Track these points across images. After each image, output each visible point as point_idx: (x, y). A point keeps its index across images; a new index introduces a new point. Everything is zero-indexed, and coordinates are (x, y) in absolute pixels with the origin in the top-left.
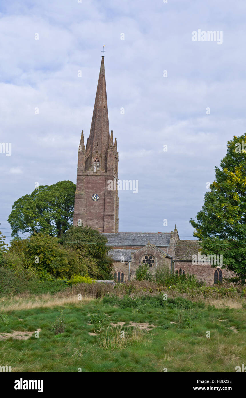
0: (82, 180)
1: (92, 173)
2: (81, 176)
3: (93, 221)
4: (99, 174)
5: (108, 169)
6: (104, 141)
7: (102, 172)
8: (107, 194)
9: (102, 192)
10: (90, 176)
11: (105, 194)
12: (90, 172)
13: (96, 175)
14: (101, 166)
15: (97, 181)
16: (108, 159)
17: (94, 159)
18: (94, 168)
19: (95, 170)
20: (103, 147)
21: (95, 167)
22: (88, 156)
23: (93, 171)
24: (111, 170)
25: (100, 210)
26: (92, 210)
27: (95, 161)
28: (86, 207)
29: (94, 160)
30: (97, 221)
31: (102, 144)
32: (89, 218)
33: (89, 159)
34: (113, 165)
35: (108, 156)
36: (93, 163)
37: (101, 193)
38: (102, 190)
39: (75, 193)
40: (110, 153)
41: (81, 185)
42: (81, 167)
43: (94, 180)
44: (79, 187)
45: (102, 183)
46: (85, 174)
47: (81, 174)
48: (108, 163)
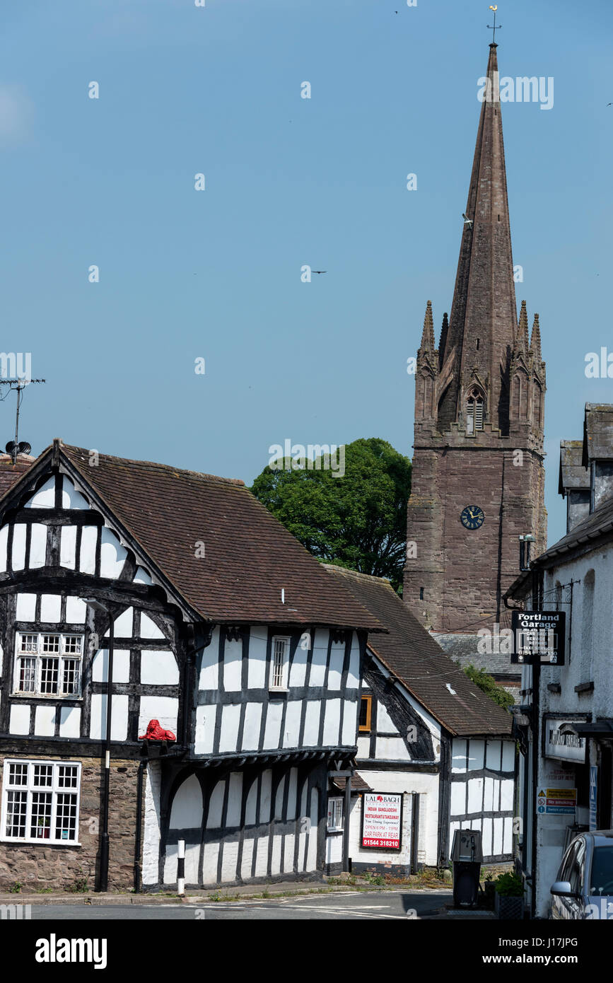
0: (430, 462)
1: (460, 441)
2: (425, 448)
3: (466, 593)
4: (482, 442)
5: (513, 428)
6: (498, 333)
7: (494, 437)
8: (507, 507)
9: (492, 500)
10: (456, 449)
11: (502, 507)
12: (455, 438)
13: (475, 445)
14: (488, 417)
15: (477, 466)
16: (512, 395)
17: (465, 394)
18: (465, 421)
19: (470, 429)
20: (495, 353)
21: (470, 420)
22: (446, 382)
23: (463, 434)
24: (522, 431)
25: (487, 557)
26: (462, 557)
27: (471, 398)
28: (444, 547)
29: (466, 396)
30: (478, 594)
31: (491, 344)
32: (453, 581)
33: (451, 393)
34: (526, 415)
35: (513, 385)
36: (464, 404)
37: (489, 503)
38: (493, 493)
39: (409, 505)
40: (518, 374)
41: (428, 477)
42: (426, 422)
43: (467, 463)
44: (419, 485)
45: (492, 472)
46: (439, 443)
47: (425, 443)
48: (512, 408)
